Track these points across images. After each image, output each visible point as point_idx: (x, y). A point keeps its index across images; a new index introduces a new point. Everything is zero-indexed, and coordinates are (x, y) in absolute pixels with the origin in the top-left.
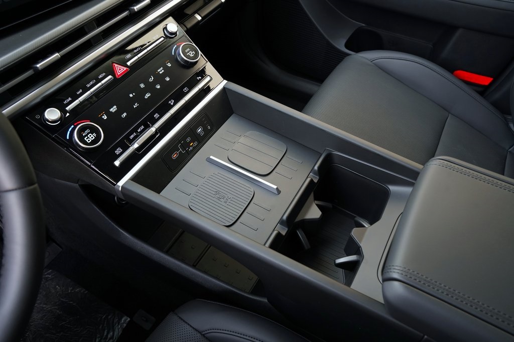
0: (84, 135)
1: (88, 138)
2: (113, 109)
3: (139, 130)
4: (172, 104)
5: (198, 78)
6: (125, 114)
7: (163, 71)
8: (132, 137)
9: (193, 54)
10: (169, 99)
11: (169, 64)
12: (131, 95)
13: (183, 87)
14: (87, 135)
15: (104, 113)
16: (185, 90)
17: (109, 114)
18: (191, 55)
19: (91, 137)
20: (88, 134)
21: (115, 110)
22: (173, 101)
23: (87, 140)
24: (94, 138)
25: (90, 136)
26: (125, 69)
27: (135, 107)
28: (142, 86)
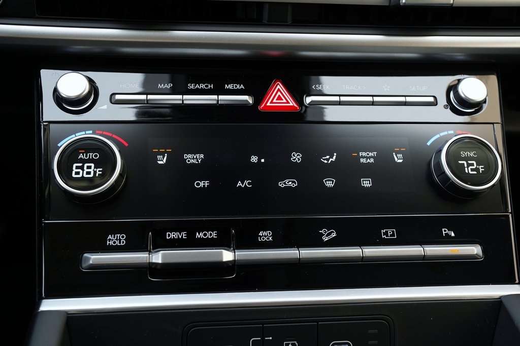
0: (81, 156)
1: (82, 168)
2: (192, 159)
3: (200, 235)
4: (325, 239)
5: (445, 231)
6: (204, 184)
7: (372, 160)
8: (173, 235)
9: (477, 170)
10: (329, 225)
11: (400, 156)
12: (254, 159)
13: (388, 223)
14: (84, 161)
15: (168, 153)
16: (386, 233)
17: (176, 159)
18: (468, 170)
19: (90, 171)
20: (89, 161)
21: (195, 161)
22: (334, 235)
23: (75, 170)
24: (92, 175)
25: (89, 167)
26: (291, 104)
27: (239, 184)
28: (296, 157)
